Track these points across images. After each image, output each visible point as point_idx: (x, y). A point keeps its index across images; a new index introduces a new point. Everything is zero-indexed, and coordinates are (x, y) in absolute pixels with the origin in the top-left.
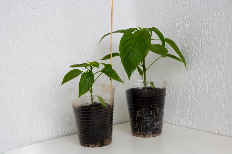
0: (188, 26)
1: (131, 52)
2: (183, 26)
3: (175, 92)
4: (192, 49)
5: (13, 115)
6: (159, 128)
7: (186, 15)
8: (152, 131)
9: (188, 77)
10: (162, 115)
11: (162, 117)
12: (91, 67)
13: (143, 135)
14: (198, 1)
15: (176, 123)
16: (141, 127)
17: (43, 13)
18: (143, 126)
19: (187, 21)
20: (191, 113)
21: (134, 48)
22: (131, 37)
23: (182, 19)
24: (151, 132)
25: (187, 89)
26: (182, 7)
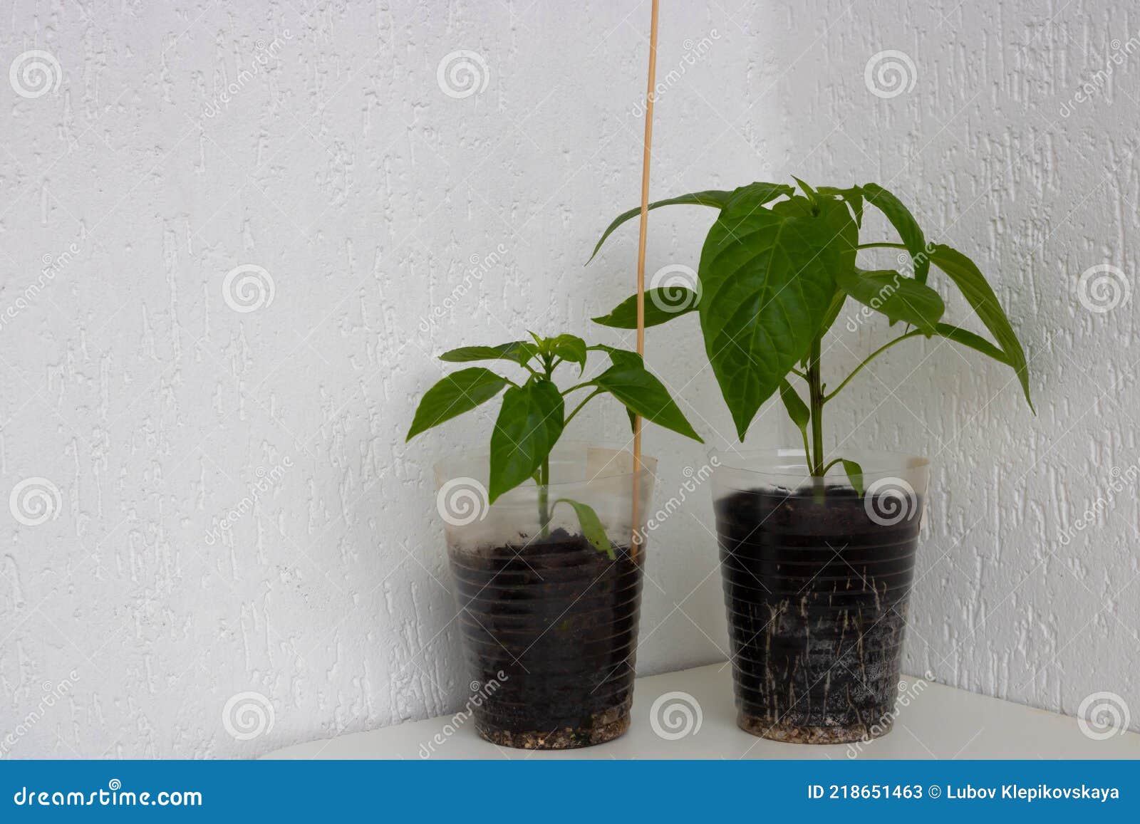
0: (1044, 186)
1: (759, 301)
2: (1016, 182)
3: (961, 519)
4: (1057, 302)
5: (148, 601)
6: (878, 699)
7: (1035, 131)
8: (845, 711)
9: (1033, 446)
10: (897, 634)
11: (897, 641)
12: (548, 359)
13: (796, 731)
14: (1101, 61)
15: (960, 676)
16: (792, 693)
17: (315, 94)
18: (800, 685)
19: (1038, 158)
20: (1043, 627)
21: (772, 281)
22: (757, 227)
23: (1011, 147)
24: (842, 718)
25: (1025, 506)
26: (1016, 88)
